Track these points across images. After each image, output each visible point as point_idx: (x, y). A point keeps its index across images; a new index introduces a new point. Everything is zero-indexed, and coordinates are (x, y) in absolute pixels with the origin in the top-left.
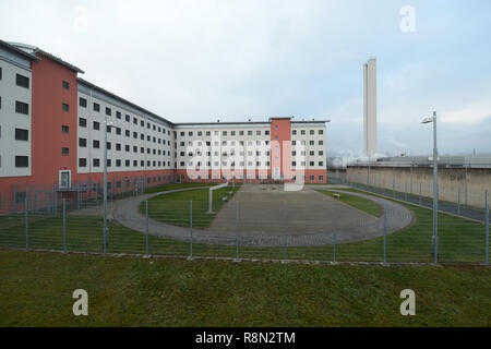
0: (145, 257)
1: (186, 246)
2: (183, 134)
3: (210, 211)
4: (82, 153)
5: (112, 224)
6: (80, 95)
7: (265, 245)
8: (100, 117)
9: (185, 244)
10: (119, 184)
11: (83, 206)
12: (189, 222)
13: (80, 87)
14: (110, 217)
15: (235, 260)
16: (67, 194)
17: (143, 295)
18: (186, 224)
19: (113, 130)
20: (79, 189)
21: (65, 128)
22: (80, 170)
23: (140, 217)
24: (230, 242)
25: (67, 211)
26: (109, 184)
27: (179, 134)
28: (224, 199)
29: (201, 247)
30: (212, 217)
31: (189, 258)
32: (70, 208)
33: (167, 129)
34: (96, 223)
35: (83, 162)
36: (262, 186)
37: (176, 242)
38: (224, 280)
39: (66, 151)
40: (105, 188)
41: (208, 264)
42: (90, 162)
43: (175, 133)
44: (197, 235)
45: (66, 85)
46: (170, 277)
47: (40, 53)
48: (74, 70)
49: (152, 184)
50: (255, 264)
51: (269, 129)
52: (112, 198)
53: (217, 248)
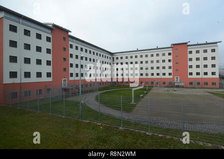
0: (98, 124)
1: (119, 121)
2: (117, 58)
3: (133, 102)
4: (71, 70)
5: (84, 105)
6: (70, 43)
7: (168, 127)
8: (78, 52)
9: (119, 120)
10: (87, 85)
11: (72, 96)
12: (121, 108)
13: (70, 39)
14: (83, 102)
15: (148, 133)
16: (65, 90)
17: (97, 144)
18: (119, 109)
19: (84, 58)
20: (70, 88)
21: (65, 59)
22: (71, 79)
23: (96, 102)
24: (144, 122)
25: (65, 98)
26: (82, 85)
27: (115, 59)
28: (141, 95)
29: (127, 123)
30: (134, 106)
31: (120, 128)
32: (67, 96)
33: (109, 56)
34: (77, 104)
35: (72, 75)
36: (166, 89)
37: (114, 118)
38: (141, 144)
39: (65, 69)
40: (80, 87)
41: (131, 133)
42: (74, 75)
43: (113, 58)
44: (125, 116)
45: (64, 38)
46: (110, 137)
47: (54, 26)
48: (68, 31)
49: (102, 86)
50: (161, 138)
51: (171, 52)
52: (84, 92)
53: (136, 125)
